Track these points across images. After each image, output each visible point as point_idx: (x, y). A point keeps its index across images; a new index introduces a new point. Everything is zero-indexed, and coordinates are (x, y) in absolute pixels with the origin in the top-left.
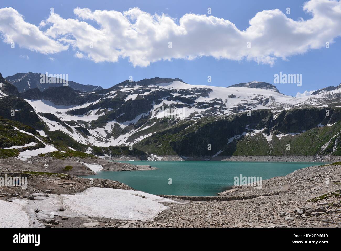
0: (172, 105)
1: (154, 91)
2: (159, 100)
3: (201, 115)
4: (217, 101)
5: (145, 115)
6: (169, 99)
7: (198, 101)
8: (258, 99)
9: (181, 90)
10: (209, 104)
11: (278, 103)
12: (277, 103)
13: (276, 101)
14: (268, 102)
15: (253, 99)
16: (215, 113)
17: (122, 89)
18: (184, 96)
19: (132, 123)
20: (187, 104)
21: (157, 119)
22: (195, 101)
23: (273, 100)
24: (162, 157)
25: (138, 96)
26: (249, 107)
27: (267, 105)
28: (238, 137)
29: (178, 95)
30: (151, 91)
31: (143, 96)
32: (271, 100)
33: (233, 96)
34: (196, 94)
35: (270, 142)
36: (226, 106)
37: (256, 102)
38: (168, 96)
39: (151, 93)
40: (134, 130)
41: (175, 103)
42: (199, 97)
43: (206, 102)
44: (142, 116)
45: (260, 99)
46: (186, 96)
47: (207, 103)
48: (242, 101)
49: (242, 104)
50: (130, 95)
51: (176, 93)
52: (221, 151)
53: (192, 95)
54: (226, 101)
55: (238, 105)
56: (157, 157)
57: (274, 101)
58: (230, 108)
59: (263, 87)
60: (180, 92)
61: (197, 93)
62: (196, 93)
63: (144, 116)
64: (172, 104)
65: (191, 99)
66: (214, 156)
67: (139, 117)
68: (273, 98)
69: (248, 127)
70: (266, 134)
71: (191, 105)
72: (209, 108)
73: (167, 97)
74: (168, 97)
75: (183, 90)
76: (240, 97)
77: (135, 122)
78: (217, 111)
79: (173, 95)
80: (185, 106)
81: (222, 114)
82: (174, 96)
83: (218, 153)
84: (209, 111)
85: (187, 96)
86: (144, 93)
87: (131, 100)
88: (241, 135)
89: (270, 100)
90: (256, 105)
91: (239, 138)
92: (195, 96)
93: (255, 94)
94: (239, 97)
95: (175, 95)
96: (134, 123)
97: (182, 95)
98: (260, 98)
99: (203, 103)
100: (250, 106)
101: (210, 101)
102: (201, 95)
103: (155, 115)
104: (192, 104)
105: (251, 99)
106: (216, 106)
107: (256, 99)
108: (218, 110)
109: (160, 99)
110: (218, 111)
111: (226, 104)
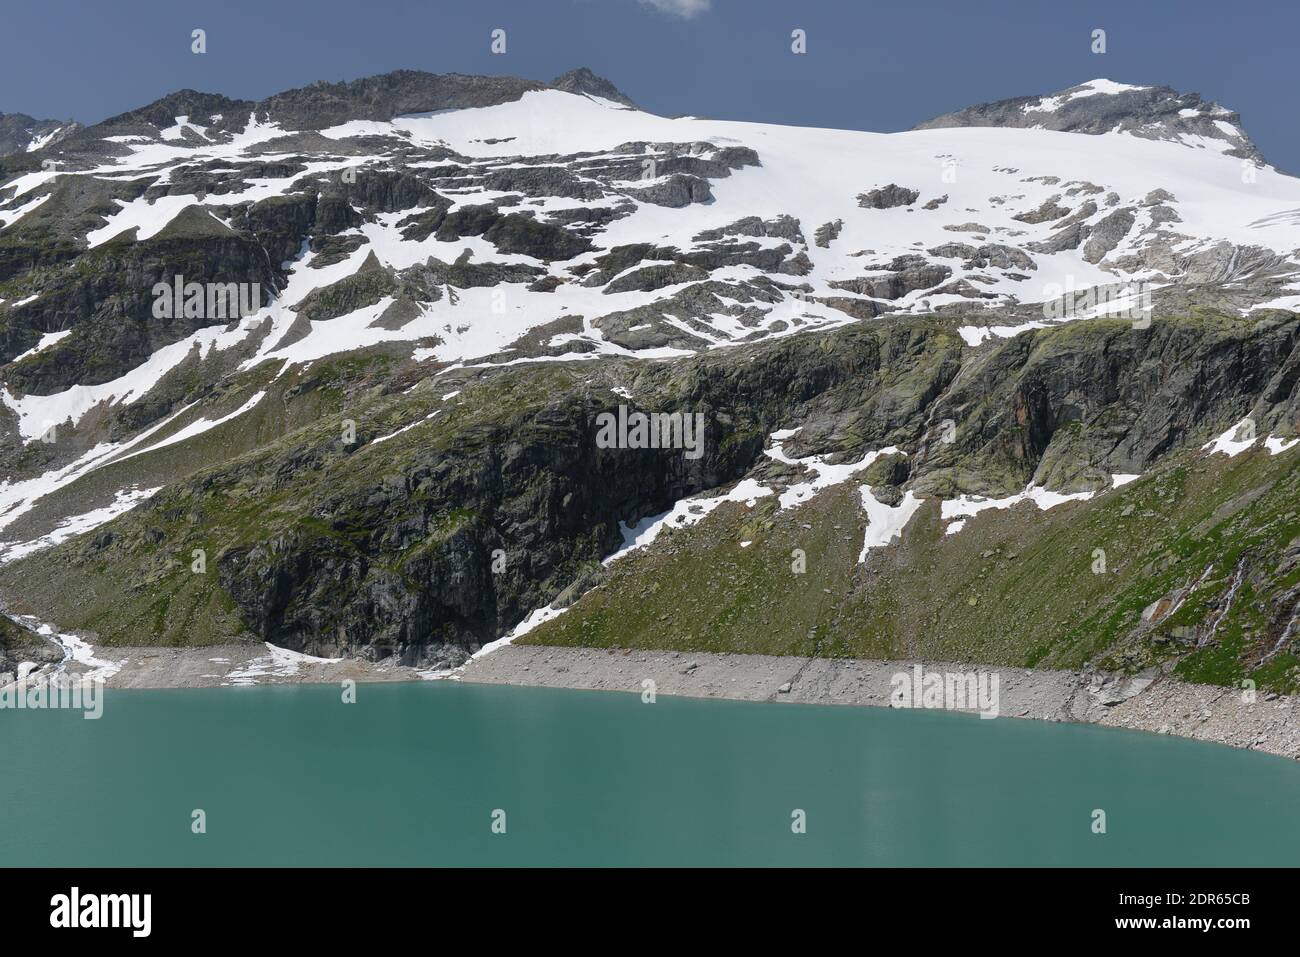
0: (424, 270)
1: (322, 175)
2: (342, 234)
3: (596, 335)
4: (742, 239)
5: (214, 342)
6: (414, 232)
7: (609, 238)
8: (1066, 211)
9: (521, 160)
10: (683, 259)
11: (1185, 244)
12: (1180, 238)
13: (1178, 228)
14: (1126, 230)
15: (1030, 218)
16: (698, 326)
17: (120, 160)
18: (525, 206)
19: (112, 397)
20: (533, 262)
21: (282, 371)
22: (597, 240)
23: (1157, 221)
24: (123, 657)
25: (189, 213)
26: (976, 271)
27: (1112, 256)
28: (695, 510)
29: (483, 197)
30: (299, 176)
31: (226, 211)
32: (1149, 222)
33: (888, 198)
34: (619, 191)
35: (876, 552)
36: (804, 273)
37: (1044, 231)
38: (416, 211)
39: (300, 185)
40: (110, 446)
41: (448, 252)
42: (633, 209)
43: (662, 244)
44: (197, 346)
45: (1073, 217)
46: (542, 203)
47: (668, 253)
48: (947, 228)
49: (934, 253)
50: (140, 201)
51: (481, 182)
52: (547, 609)
53: (582, 196)
54: (828, 234)
55: (899, 264)
56: (94, 662)
57: (1164, 226)
58: (833, 285)
59: (1149, 117)
60: (504, 180)
61: (626, 184)
62: (616, 184)
63: (204, 353)
64: (425, 263)
65: (569, 227)
66: (489, 648)
67: (168, 358)
68: (1167, 203)
69: (786, 443)
70: (880, 493)
71: (557, 269)
72: (668, 292)
73: (404, 214)
74: (411, 218)
75: (530, 160)
76: (944, 200)
77: (131, 392)
78: (718, 311)
79: (451, 197)
80: (513, 274)
81: (749, 331)
82: (452, 210)
83: (523, 629)
84: (660, 307)
85: (545, 208)
86: (241, 187)
87: (125, 241)
88: (721, 499)
89: (1143, 217)
90: (1037, 258)
91: (698, 517)
92: (608, 202)
93: (1056, 180)
94: (933, 205)
95: (459, 202)
96: (122, 399)
97: (512, 201)
98: (1075, 205)
99: (641, 251)
100: (980, 266)
101: (695, 239)
102: (645, 196)
103: (284, 343)
104: (568, 259)
105: (1018, 218)
106: (718, 275)
107: (1049, 211)
108: (728, 302)
109: (351, 231)
110: (729, 312)
111: (815, 254)
